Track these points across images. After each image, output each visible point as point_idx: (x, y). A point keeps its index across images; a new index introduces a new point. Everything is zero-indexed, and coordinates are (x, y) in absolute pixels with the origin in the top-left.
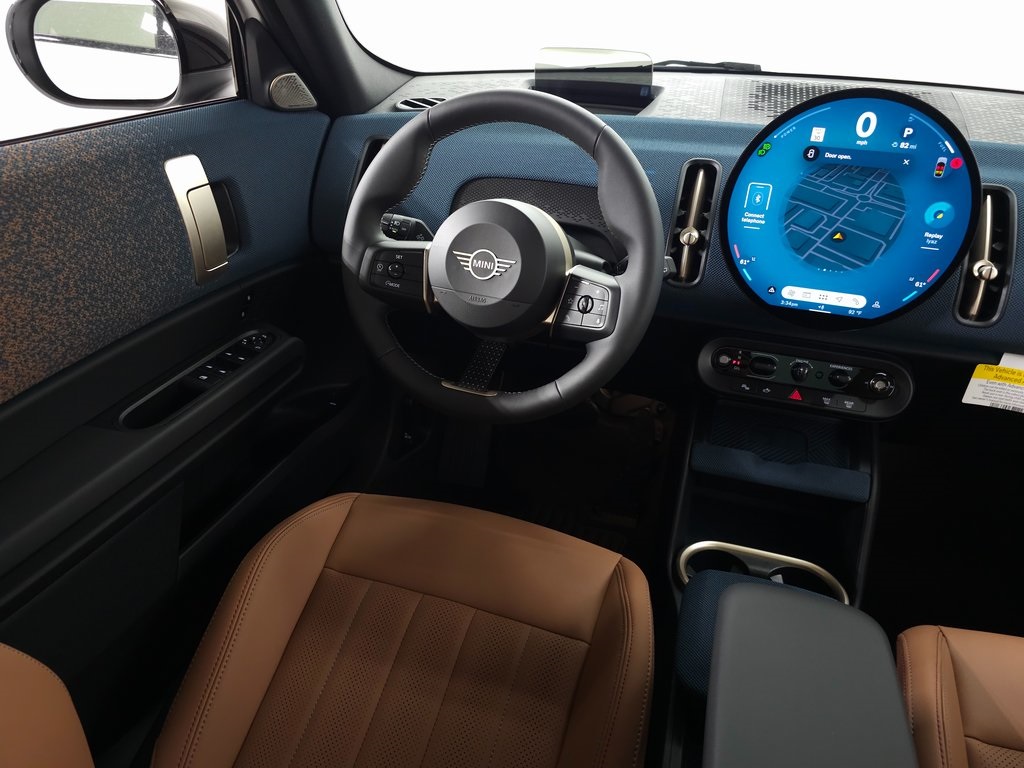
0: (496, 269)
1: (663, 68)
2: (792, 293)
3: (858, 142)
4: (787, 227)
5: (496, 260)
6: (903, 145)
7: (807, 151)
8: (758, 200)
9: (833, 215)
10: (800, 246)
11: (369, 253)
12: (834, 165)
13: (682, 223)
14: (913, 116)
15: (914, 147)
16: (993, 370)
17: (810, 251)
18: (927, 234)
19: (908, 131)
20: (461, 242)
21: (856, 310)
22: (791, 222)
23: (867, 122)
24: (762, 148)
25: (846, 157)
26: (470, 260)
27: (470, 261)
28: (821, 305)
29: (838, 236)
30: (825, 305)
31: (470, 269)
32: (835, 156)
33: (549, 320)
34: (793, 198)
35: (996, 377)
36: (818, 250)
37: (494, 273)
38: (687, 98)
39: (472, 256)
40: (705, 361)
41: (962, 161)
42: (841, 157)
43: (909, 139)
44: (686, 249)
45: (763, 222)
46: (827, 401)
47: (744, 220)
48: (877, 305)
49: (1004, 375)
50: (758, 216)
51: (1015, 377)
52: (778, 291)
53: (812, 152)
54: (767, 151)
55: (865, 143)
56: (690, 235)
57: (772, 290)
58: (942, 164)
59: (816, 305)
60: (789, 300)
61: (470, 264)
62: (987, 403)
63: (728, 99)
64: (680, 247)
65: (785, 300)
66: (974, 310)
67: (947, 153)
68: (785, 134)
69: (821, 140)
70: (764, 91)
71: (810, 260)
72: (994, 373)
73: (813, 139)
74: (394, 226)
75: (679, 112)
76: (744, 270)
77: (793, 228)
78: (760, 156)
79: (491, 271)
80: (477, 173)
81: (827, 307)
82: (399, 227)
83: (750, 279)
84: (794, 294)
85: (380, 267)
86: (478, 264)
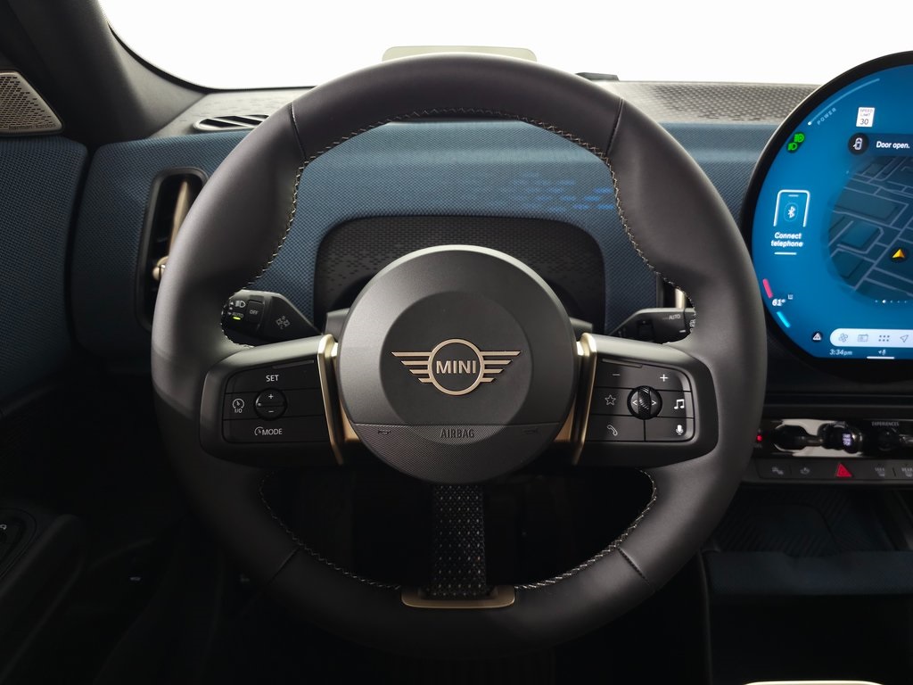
0: (483, 371)
2: (844, 338)
4: (833, 247)
5: (480, 355)
7: (852, 141)
8: (791, 213)
9: (890, 226)
10: (849, 271)
11: (211, 383)
12: (890, 155)
17: (865, 278)
20: (404, 334)
22: (840, 241)
24: (792, 141)
25: (903, 146)
26: (429, 363)
27: (429, 366)
28: (882, 349)
29: (898, 254)
30: (887, 349)
31: (432, 379)
32: (888, 145)
34: (838, 207)
36: (875, 275)
37: (480, 379)
39: (432, 355)
42: (897, 146)
45: (801, 244)
46: (882, 472)
47: (774, 244)
50: (793, 236)
52: (826, 336)
53: (859, 141)
54: (799, 144)
57: (817, 337)
59: (875, 351)
60: (841, 348)
61: (429, 371)
65: (836, 348)
68: (823, 119)
69: (870, 124)
71: (866, 290)
73: (859, 124)
76: (780, 314)
77: (842, 248)
78: (791, 151)
79: (474, 377)
80: (349, 211)
81: (890, 351)
82: (245, 310)
83: (787, 324)
84: (846, 338)
85: (238, 405)
86: (447, 367)
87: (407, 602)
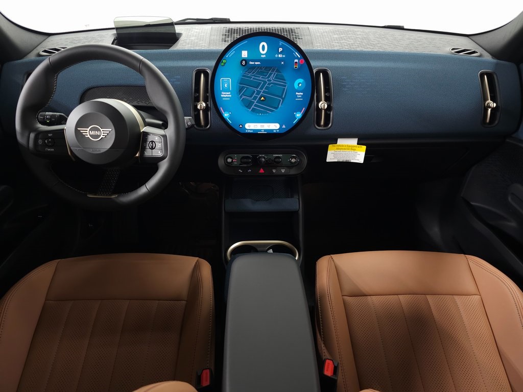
0: (102, 134)
1: (183, 23)
2: (249, 126)
3: (262, 56)
4: (241, 97)
5: (101, 130)
6: (279, 56)
7: (241, 62)
8: (226, 86)
9: (258, 89)
10: (248, 105)
12: (254, 67)
13: (197, 100)
14: (281, 43)
15: (284, 56)
16: (335, 146)
17: (253, 107)
18: (297, 93)
19: (280, 49)
20: (82, 122)
21: (276, 130)
22: (243, 94)
23: (263, 46)
24: (222, 62)
25: (258, 63)
26: (88, 132)
27: (87, 132)
29: (262, 98)
30: (263, 130)
31: (89, 136)
32: (253, 63)
33: (137, 155)
34: (240, 84)
35: (337, 149)
36: (255, 105)
37: (102, 136)
38: (193, 38)
39: (88, 129)
40: (221, 162)
41: (304, 61)
42: (256, 63)
43: (281, 53)
44: (201, 112)
45: (230, 96)
46: (274, 171)
47: (222, 96)
48: (284, 127)
49: (340, 147)
50: (228, 93)
51: (344, 147)
52: (243, 126)
53: (244, 62)
54: (225, 63)
55: (265, 56)
56: (202, 105)
57: (241, 126)
58: (296, 63)
59: (260, 130)
60: (249, 130)
61: (88, 134)
62: (336, 160)
63: (212, 37)
64: (199, 111)
65: (247, 130)
66: (322, 123)
67: (297, 58)
68: (231, 55)
69: (246, 56)
70: (229, 33)
71: (254, 110)
72: (336, 147)
73: (243, 56)
74: (47, 119)
75: (190, 45)
76: (227, 119)
77: (244, 97)
78: (223, 66)
79: (100, 136)
80: (91, 85)
81: (265, 130)
82: (50, 119)
83: (231, 122)
84: (251, 127)
85: (40, 142)
86: (93, 133)
87: (88, 196)
